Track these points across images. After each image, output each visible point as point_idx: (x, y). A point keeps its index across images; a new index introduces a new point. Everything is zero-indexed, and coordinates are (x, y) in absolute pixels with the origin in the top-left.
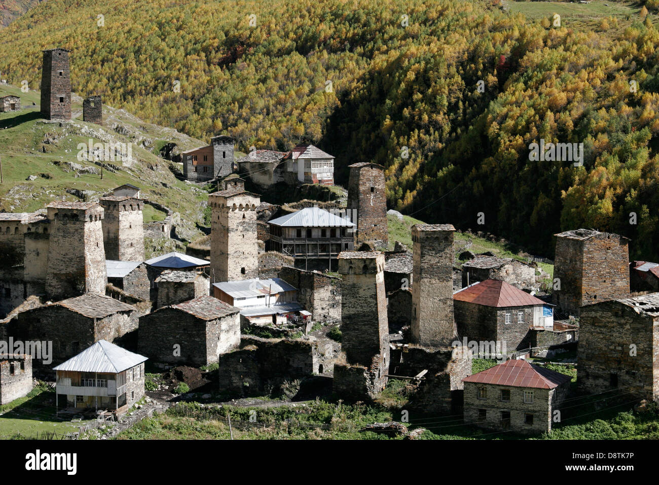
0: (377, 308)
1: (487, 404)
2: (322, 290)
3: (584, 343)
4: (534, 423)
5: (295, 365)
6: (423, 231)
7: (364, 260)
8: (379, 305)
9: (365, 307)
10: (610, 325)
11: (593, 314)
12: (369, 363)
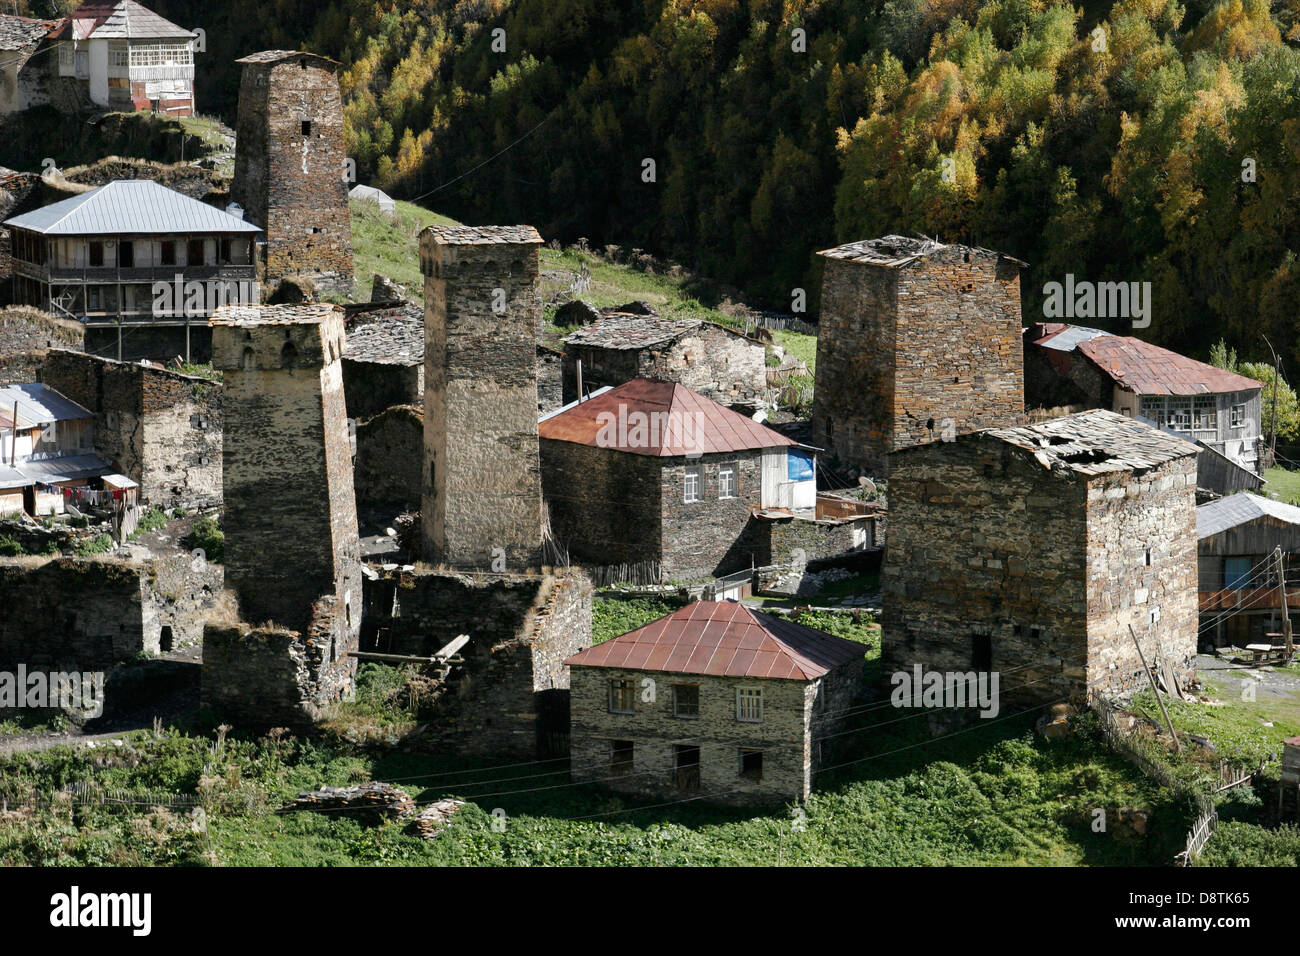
0: (324, 463)
1: (635, 727)
2: (165, 417)
3: (901, 553)
4: (766, 775)
5: (92, 631)
6: (451, 246)
7: (286, 330)
8: (329, 456)
9: (289, 461)
10: (970, 501)
11: (924, 472)
12: (303, 620)
